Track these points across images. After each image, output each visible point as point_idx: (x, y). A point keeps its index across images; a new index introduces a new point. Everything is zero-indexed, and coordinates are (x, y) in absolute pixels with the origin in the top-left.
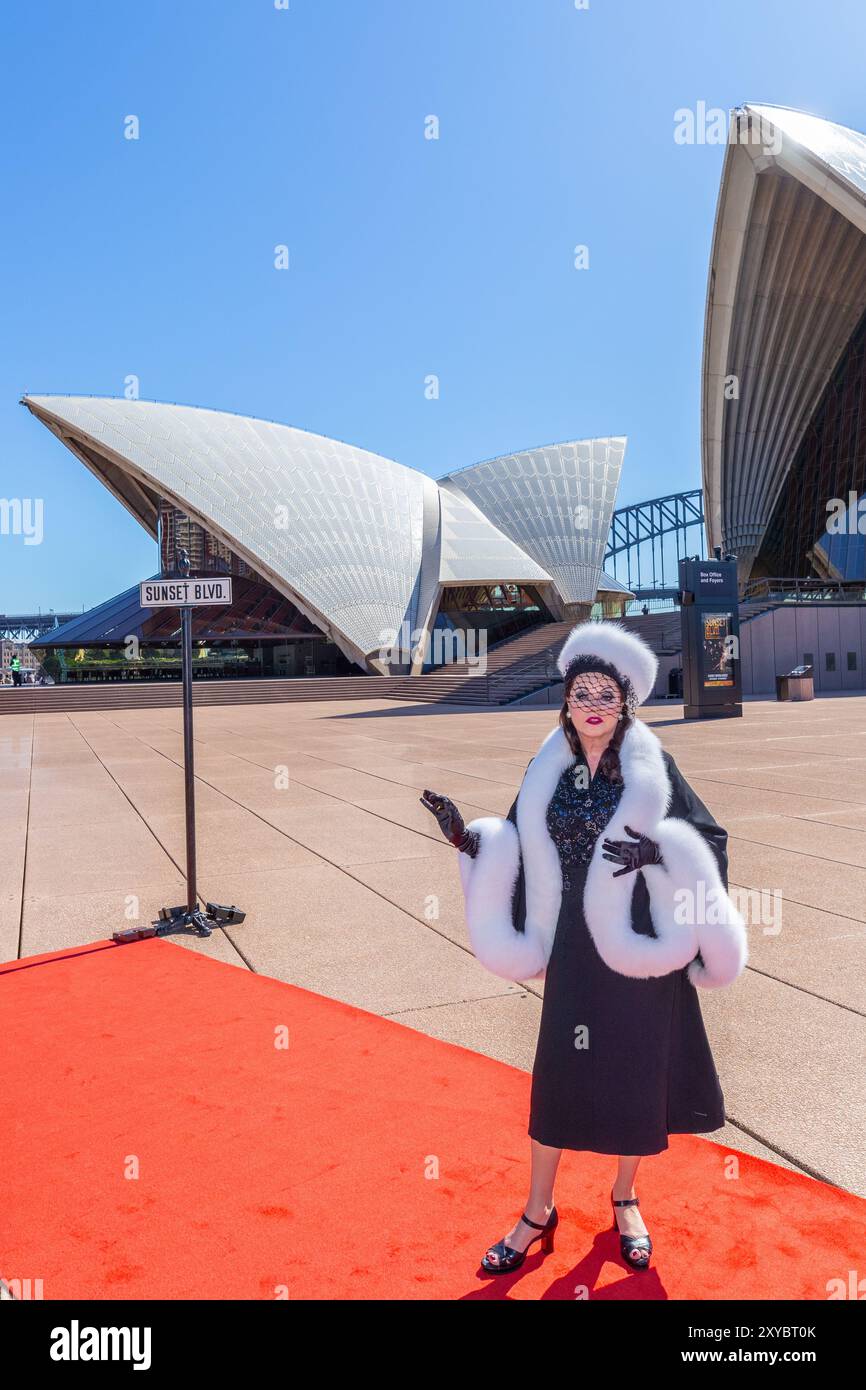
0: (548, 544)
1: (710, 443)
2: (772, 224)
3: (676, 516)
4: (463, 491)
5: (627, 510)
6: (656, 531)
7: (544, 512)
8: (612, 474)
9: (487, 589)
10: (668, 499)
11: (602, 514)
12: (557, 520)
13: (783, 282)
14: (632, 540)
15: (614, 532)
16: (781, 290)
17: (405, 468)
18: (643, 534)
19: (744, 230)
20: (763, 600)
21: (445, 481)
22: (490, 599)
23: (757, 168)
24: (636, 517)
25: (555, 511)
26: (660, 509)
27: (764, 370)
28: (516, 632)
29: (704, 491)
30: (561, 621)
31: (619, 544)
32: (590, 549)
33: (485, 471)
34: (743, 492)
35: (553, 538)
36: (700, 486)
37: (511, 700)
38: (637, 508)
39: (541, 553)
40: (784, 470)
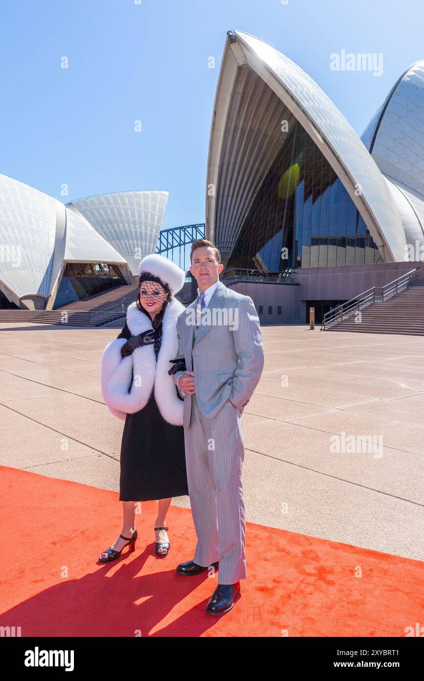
0: (125, 243)
1: (210, 199)
2: (244, 93)
3: (192, 236)
4: (80, 211)
5: (168, 231)
6: (182, 243)
7: (124, 226)
8: (161, 210)
9: (91, 265)
10: (188, 227)
11: (154, 230)
12: (131, 231)
13: (248, 122)
14: (169, 246)
15: (161, 242)
16: (247, 127)
17: (47, 196)
18: (175, 244)
19: (231, 93)
20: (231, 279)
21: (69, 205)
22: (93, 271)
23: (238, 64)
24: (172, 235)
25: (130, 227)
26: (184, 231)
27: (237, 165)
28: (107, 289)
29: (206, 225)
30: (131, 284)
31: (163, 248)
32: (147, 248)
33: (92, 202)
34: (225, 226)
35: (129, 241)
36: (204, 222)
37: (102, 324)
38: (173, 230)
39: (121, 248)
40: (244, 216)
